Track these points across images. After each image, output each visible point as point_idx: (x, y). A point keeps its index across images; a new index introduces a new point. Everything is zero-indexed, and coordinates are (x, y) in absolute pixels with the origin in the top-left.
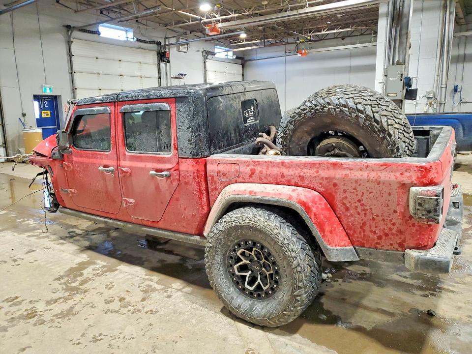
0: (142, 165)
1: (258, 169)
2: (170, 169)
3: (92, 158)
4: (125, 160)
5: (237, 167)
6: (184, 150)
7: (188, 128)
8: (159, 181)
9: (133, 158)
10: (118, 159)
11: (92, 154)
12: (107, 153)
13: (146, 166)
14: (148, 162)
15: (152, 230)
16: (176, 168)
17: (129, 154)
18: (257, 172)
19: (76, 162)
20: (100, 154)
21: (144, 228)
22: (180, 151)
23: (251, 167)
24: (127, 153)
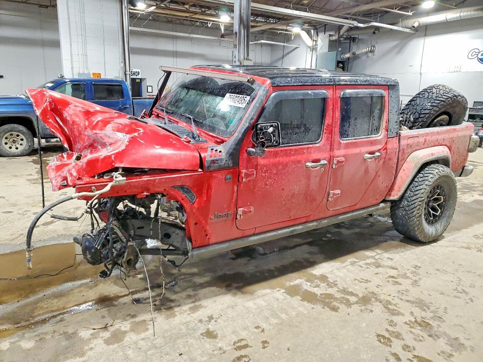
0: (356, 150)
1: (428, 138)
2: (379, 150)
3: (294, 155)
4: (339, 149)
5: (418, 139)
6: (392, 131)
7: (396, 112)
8: (369, 163)
9: (348, 146)
10: (331, 149)
11: (296, 150)
12: (318, 145)
13: (360, 151)
14: (363, 146)
15: (349, 215)
16: (385, 147)
17: (345, 142)
18: (427, 140)
19: (265, 166)
20: (308, 148)
21: (341, 217)
22: (389, 132)
23: (425, 137)
24: (342, 142)
